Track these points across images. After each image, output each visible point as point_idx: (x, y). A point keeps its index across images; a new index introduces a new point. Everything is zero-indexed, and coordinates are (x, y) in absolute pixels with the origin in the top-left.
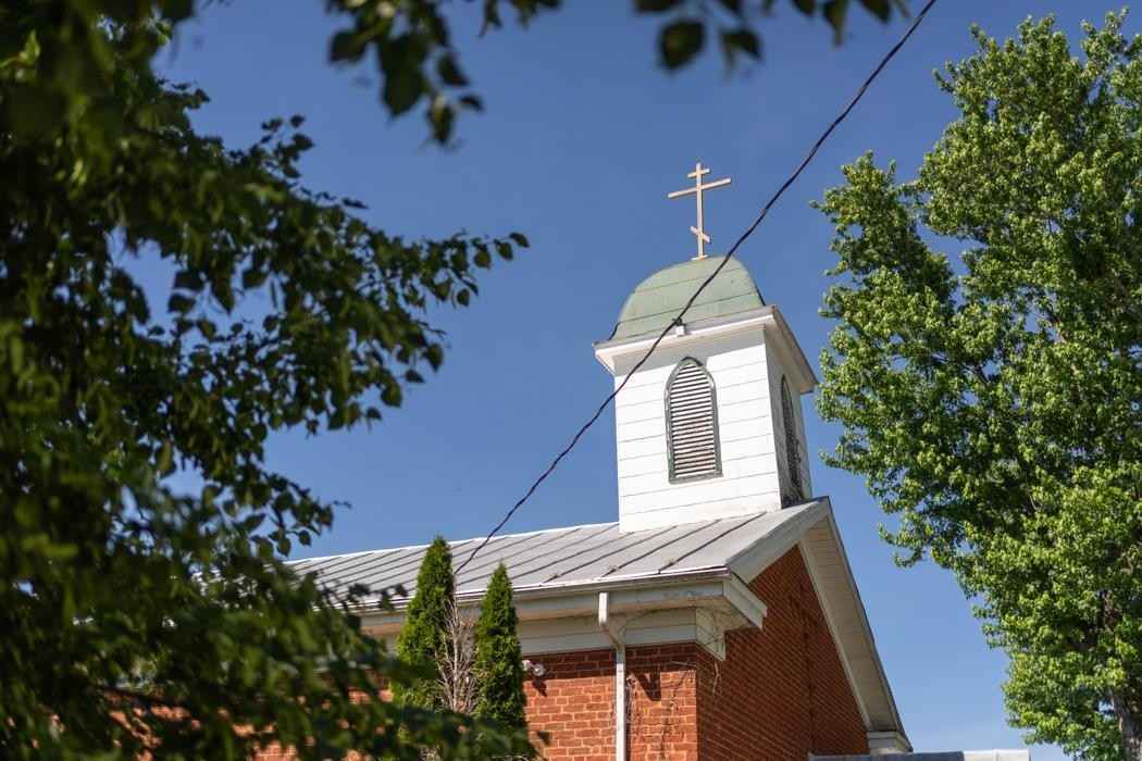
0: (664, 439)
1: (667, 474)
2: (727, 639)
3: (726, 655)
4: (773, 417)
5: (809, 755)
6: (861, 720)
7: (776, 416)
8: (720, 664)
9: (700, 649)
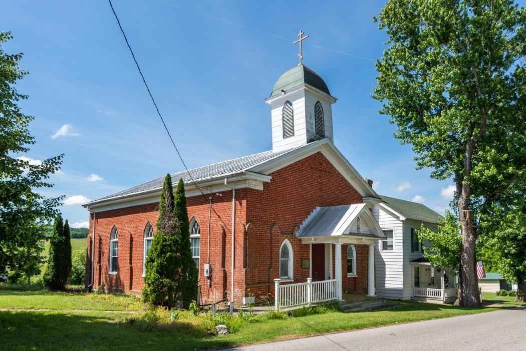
0: (282, 126)
1: (282, 136)
2: (265, 184)
3: (264, 188)
4: (306, 117)
5: (317, 207)
6: (359, 195)
7: (309, 117)
8: (260, 191)
9: (249, 189)
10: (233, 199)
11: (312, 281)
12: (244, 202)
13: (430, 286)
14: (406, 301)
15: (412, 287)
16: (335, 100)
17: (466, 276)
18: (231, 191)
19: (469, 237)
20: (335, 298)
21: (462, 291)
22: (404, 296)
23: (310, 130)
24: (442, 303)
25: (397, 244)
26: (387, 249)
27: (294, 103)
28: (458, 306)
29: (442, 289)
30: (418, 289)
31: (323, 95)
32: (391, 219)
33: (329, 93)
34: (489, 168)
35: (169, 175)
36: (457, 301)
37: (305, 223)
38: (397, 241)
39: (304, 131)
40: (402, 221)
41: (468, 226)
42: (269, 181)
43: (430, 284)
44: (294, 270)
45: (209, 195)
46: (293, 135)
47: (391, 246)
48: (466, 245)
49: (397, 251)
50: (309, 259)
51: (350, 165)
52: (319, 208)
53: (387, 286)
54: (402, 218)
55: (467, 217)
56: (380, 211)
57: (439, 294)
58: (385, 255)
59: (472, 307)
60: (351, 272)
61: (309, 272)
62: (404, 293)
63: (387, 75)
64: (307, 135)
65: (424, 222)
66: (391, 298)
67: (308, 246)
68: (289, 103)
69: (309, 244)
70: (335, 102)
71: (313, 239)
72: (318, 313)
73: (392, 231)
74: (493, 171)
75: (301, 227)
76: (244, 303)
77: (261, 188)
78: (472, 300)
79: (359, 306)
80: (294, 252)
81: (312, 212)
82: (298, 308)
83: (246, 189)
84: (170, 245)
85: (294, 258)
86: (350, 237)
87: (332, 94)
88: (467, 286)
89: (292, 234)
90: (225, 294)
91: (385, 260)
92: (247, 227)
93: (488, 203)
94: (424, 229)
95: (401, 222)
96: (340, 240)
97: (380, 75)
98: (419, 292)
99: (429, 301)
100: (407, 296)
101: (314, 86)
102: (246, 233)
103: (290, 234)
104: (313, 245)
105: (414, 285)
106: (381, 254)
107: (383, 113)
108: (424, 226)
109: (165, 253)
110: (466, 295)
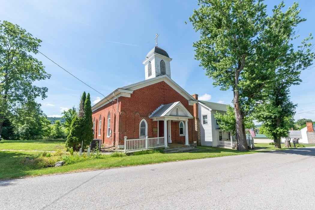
0: (148, 72)
2: (131, 95)
3: (131, 96)
4: (155, 66)
5: (162, 105)
6: (186, 100)
7: (157, 66)
8: (129, 98)
9: (122, 97)
10: (118, 102)
11: (148, 138)
12: (120, 102)
13: (228, 140)
14: (214, 147)
15: (218, 141)
16: (171, 59)
17: (238, 135)
18: (117, 99)
19: (238, 116)
20: (163, 146)
21: (238, 143)
22: (213, 145)
23: (157, 71)
24: (231, 148)
25: (209, 121)
26: (205, 124)
27: (151, 62)
28: (236, 150)
29: (231, 142)
30: (220, 141)
31: (164, 57)
32: (206, 110)
33: (168, 57)
34: (246, 82)
35: (85, 92)
36: (236, 147)
37: (154, 112)
38: (209, 120)
39: (155, 72)
40: (211, 111)
41: (238, 111)
42: (132, 93)
43: (227, 139)
44: (148, 133)
45: (112, 102)
46: (151, 75)
47: (207, 122)
48: (237, 120)
49: (209, 124)
50: (157, 128)
51: (179, 86)
52: (163, 105)
53: (206, 140)
54: (211, 110)
55: (237, 107)
56: (202, 107)
57: (230, 144)
58: (204, 126)
59: (243, 151)
60: (183, 134)
61: (157, 134)
62: (213, 143)
63: (199, 49)
64: (156, 74)
65: (217, 111)
66: (208, 146)
67: (156, 122)
68: (150, 62)
69: (157, 121)
70: (171, 60)
71: (155, 118)
72: (148, 153)
73: (207, 116)
74: (248, 82)
75: (153, 113)
76: (118, 148)
77: (129, 96)
78: (243, 147)
79: (176, 150)
80: (148, 125)
81: (159, 107)
82: (139, 150)
83: (121, 97)
84: (78, 122)
85: (148, 127)
86: (170, 117)
87: (170, 57)
88: (239, 140)
89: (147, 116)
90: (114, 144)
91: (204, 129)
92: (121, 113)
93: (249, 100)
94: (217, 113)
95: (209, 111)
96: (166, 118)
97: (196, 49)
98: (221, 143)
99: (225, 147)
100: (215, 145)
101: (159, 53)
102: (120, 116)
103: (146, 117)
104: (159, 121)
105: (219, 140)
106: (203, 126)
107: (201, 66)
108: (217, 112)
109: (75, 125)
110: (240, 145)
